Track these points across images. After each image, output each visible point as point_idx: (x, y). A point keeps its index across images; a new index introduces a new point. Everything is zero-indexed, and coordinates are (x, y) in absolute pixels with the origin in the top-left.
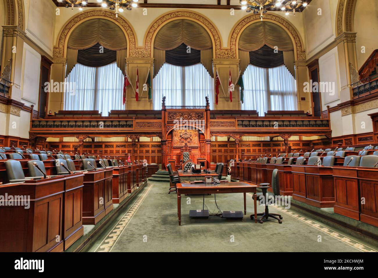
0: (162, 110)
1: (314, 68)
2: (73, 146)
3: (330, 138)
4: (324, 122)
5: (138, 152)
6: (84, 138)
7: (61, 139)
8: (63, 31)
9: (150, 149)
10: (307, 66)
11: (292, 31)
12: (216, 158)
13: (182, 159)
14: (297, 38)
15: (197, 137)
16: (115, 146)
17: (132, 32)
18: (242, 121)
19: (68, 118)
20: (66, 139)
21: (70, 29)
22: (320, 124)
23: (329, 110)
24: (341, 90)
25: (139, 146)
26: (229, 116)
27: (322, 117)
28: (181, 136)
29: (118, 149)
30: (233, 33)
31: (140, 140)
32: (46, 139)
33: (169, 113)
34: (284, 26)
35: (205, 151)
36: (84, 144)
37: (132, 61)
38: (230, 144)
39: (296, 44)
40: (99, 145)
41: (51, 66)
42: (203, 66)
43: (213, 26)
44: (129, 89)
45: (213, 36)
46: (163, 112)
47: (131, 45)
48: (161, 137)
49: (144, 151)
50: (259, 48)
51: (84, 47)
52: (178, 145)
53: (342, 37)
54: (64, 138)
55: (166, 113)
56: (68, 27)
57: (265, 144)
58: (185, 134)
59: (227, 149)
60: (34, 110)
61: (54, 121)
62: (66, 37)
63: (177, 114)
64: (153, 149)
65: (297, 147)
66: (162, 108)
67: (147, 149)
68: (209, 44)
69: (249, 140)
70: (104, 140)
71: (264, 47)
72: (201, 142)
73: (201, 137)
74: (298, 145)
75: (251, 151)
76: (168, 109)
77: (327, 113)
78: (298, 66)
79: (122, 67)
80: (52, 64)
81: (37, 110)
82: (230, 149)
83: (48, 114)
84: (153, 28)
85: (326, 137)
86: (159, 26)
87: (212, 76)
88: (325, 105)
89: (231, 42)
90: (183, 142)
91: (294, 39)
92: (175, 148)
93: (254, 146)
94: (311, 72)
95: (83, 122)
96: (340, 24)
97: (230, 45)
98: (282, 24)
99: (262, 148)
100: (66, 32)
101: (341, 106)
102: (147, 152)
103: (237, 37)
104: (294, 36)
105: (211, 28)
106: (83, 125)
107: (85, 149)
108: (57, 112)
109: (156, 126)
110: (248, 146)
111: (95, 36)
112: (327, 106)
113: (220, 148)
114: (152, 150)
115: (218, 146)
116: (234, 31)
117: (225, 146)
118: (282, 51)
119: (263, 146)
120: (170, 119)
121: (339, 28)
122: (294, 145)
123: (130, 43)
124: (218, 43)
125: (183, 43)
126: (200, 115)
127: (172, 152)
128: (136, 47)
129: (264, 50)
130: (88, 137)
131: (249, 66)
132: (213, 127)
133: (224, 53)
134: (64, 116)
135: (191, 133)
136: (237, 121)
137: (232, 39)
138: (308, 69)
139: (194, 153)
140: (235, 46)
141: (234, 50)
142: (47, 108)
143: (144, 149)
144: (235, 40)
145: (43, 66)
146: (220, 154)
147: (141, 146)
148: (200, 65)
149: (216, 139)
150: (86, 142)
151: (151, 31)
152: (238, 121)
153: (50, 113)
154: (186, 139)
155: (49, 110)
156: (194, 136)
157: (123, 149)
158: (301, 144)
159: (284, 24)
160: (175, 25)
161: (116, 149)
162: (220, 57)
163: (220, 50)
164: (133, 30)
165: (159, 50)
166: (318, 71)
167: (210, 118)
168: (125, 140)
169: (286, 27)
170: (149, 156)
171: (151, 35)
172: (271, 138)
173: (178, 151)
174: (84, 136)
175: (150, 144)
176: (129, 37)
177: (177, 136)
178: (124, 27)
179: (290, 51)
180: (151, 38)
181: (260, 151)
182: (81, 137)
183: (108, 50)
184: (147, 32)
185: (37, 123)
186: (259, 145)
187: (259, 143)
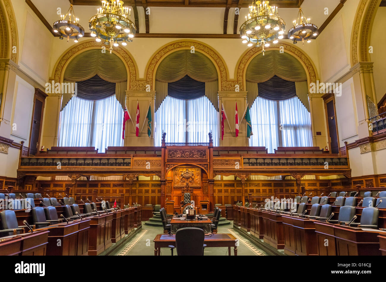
0: (162, 147)
1: (329, 100)
2: (66, 185)
3: (349, 178)
4: (342, 160)
5: (137, 191)
6: (77, 177)
7: (53, 178)
8: (60, 62)
9: (150, 188)
10: (322, 97)
11: (305, 60)
12: (222, 199)
13: (183, 201)
14: (310, 67)
15: (199, 176)
16: (112, 186)
17: (133, 63)
18: (248, 158)
19: (60, 155)
20: (58, 178)
21: (67, 60)
22: (337, 162)
23: (347, 146)
24: (359, 125)
25: (138, 185)
26: (236, 153)
27: (340, 154)
28: (182, 175)
29: (115, 188)
30: (240, 63)
31: (139, 179)
32: (36, 178)
33: (170, 151)
34: (296, 55)
35: (208, 191)
36: (78, 183)
37: (132, 94)
38: (237, 184)
39: (310, 73)
40: (94, 184)
41: (45, 99)
42: (208, 99)
43: (218, 56)
44: (128, 123)
45: (219, 67)
46: (163, 149)
47: (131, 77)
48: (160, 177)
49: (144, 191)
50: (269, 79)
51: (81, 79)
52: (179, 185)
53: (357, 67)
54: (56, 176)
55: (166, 150)
56: (65, 58)
57: (277, 184)
58: (186, 173)
59: (234, 189)
60: (24, 147)
61: (46, 159)
62: (62, 69)
63: (178, 152)
64: (154, 188)
65: (313, 188)
66: (162, 145)
67: (147, 188)
68: (214, 76)
69: (259, 179)
70: (100, 179)
71: (274, 77)
72: (203, 181)
73: (204, 176)
74: (314, 185)
75: (261, 191)
76: (169, 147)
77: (345, 150)
78: (312, 98)
79: (121, 101)
80: (47, 97)
81: (28, 146)
82: (237, 190)
83: (40, 150)
84: (155, 60)
85: (345, 177)
86: (161, 57)
87: (218, 110)
88: (342, 140)
89: (238, 73)
90: (185, 182)
91: (308, 68)
92: (176, 188)
93: (264, 186)
94: (327, 104)
95: (77, 159)
96: (355, 53)
97: (236, 76)
98: (294, 53)
99: (272, 188)
100: (63, 63)
101: (359, 143)
102: (147, 191)
103: (244, 68)
104: (307, 65)
105: (216, 58)
106: (77, 163)
107: (79, 189)
108: (50, 149)
109: (156, 164)
110: (258, 185)
111: (94, 67)
112: (345, 141)
113: (226, 188)
114: (152, 190)
115: (224, 186)
116: (241, 61)
117: (232, 185)
118: (294, 82)
119: (274, 186)
120: (170, 157)
121: (354, 58)
122: (309, 185)
123: (131, 75)
124: (224, 74)
125: (187, 75)
126: (202, 153)
127: (172, 192)
128: (137, 79)
129: (274, 81)
130: (82, 176)
131: (257, 98)
132: (216, 166)
133: (230, 85)
134: (57, 153)
135: (193, 172)
136: (242, 159)
137: (239, 70)
138: (323, 101)
139: (196, 194)
140: (243, 77)
141: (242, 82)
142: (39, 143)
143: (144, 189)
144: (242, 71)
145: (37, 99)
146: (226, 194)
147: (141, 185)
148: (204, 98)
149: (222, 178)
150: (80, 181)
151: (153, 63)
152: (244, 158)
153: (42, 150)
154: (188, 178)
155: (41, 145)
156: (197, 175)
157: (121, 188)
158: (318, 184)
159: (296, 52)
160: (178, 57)
161: (113, 189)
162: (225, 89)
163: (226, 82)
164: (134, 62)
165: (162, 82)
166: (334, 103)
167: (214, 156)
168: (123, 178)
169: (298, 56)
170: (148, 196)
171: (153, 66)
172: (284, 177)
173: (179, 192)
174: (77, 175)
175: (150, 183)
176: (130, 69)
177: (178, 176)
178: (124, 59)
179: (303, 81)
180: (152, 69)
181: (271, 192)
182: (74, 176)
183: (108, 82)
184: (149, 63)
185: (26, 161)
186: (270, 185)
187: (270, 182)
